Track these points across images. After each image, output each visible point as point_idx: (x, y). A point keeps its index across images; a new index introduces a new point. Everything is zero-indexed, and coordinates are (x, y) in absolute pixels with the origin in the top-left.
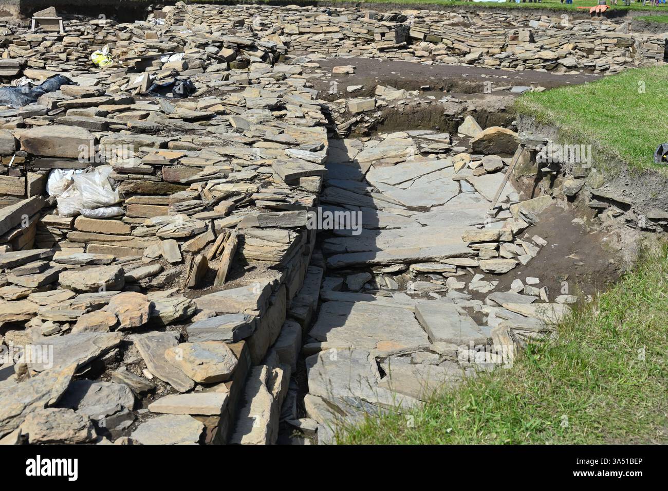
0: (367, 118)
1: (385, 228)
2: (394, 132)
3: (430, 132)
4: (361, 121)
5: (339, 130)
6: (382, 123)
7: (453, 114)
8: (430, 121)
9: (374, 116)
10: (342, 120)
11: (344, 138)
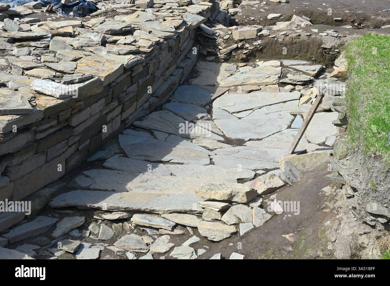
0: (247, 45)
1: (168, 162)
2: (271, 60)
3: (305, 62)
4: (242, 48)
5: (220, 54)
6: (261, 51)
7: (329, 47)
8: (307, 52)
9: (254, 44)
10: (224, 45)
11: (224, 62)
